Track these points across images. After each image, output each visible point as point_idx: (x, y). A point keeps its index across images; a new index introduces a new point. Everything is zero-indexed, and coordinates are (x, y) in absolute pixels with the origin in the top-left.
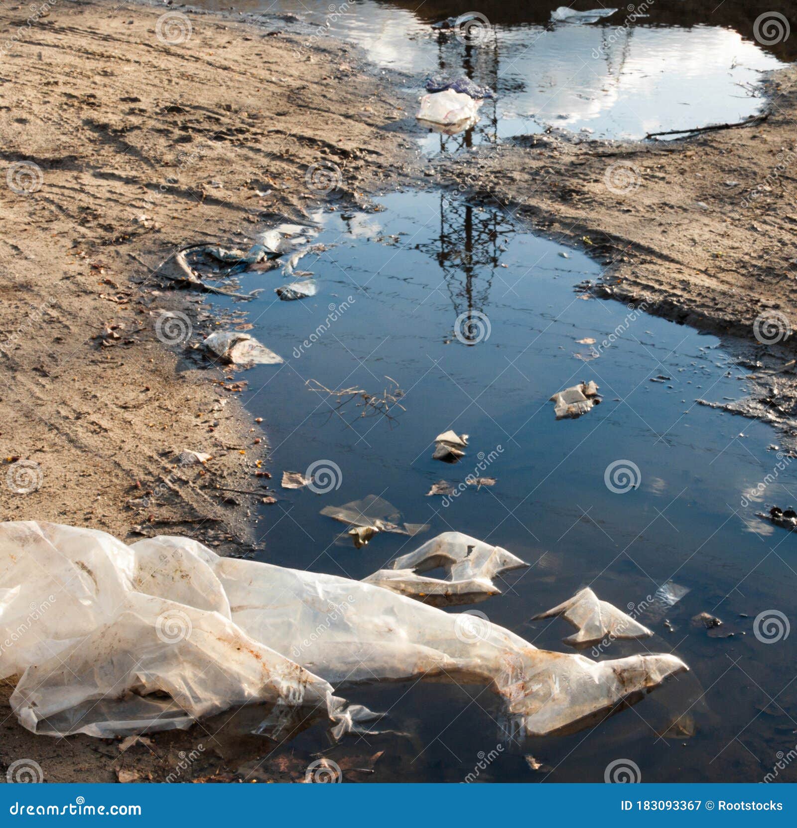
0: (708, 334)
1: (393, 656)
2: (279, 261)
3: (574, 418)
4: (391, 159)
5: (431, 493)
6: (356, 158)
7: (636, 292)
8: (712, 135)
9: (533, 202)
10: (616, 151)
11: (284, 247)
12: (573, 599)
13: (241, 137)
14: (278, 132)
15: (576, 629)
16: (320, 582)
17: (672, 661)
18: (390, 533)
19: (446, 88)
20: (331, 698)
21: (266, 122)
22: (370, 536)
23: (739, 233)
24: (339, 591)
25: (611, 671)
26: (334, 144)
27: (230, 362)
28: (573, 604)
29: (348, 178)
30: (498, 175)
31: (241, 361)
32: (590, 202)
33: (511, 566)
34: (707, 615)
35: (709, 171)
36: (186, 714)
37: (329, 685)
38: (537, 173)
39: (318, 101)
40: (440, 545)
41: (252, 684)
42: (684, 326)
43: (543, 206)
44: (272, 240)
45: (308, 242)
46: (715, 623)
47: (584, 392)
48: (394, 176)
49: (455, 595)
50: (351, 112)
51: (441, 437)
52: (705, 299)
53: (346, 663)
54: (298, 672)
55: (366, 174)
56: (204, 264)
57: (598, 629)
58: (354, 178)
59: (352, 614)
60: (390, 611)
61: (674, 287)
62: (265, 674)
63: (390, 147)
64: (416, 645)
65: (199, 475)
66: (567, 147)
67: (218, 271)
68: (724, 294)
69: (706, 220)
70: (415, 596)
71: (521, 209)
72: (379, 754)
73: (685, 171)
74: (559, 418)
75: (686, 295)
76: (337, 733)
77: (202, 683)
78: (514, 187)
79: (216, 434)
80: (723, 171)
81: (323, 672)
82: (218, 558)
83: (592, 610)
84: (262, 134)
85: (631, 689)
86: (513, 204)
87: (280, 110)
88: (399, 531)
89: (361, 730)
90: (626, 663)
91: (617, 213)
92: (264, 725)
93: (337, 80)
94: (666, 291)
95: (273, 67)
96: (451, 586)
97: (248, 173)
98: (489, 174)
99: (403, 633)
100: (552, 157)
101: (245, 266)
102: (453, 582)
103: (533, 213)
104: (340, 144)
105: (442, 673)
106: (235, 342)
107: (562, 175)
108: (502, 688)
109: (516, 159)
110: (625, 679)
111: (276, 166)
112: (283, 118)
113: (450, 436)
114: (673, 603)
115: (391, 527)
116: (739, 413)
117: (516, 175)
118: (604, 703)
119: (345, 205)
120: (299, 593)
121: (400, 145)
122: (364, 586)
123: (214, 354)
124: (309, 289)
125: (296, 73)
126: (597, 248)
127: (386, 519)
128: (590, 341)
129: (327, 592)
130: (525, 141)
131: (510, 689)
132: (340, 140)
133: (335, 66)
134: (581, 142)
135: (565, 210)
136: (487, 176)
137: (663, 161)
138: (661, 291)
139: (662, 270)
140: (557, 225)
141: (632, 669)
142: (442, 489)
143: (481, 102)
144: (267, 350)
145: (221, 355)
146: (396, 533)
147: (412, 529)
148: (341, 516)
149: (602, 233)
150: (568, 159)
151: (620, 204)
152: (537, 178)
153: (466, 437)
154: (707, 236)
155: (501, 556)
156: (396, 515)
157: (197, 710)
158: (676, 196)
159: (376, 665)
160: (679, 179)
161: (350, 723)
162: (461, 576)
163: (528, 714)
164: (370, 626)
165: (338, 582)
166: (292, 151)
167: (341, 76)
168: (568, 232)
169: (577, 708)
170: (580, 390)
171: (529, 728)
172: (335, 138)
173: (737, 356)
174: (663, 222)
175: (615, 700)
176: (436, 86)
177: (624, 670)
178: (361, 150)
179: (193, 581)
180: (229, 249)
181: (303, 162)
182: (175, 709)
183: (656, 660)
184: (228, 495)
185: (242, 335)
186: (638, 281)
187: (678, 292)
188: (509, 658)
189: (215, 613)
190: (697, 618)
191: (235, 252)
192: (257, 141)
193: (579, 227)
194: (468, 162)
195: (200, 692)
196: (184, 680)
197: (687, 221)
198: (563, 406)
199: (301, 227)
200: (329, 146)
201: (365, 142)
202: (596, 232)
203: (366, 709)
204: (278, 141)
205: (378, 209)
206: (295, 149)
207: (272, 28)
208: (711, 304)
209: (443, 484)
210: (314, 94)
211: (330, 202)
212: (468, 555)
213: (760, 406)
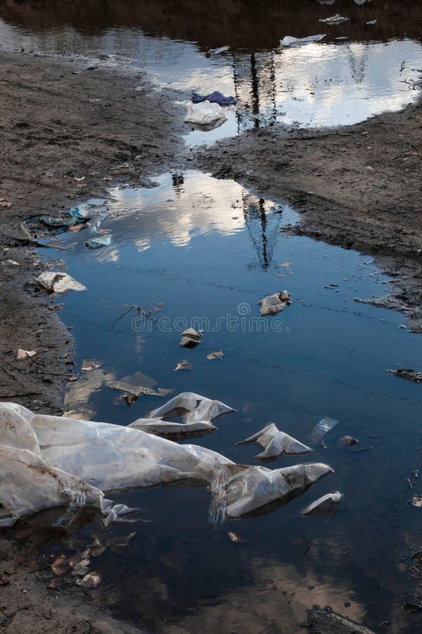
0: (366, 254)
2: (88, 223)
3: (272, 315)
4: (165, 151)
5: (177, 368)
6: (142, 151)
7: (320, 230)
9: (257, 174)
10: (315, 135)
11: (91, 214)
12: (262, 431)
13: (66, 141)
14: (91, 137)
15: (263, 449)
16: (99, 427)
17: (324, 466)
18: (149, 395)
19: (204, 100)
20: (103, 500)
21: (84, 130)
22: (135, 397)
23: (393, 185)
24: (111, 433)
25: (282, 475)
26: (128, 143)
27: (53, 292)
28: (262, 434)
29: (136, 165)
30: (235, 157)
31: (60, 291)
32: (295, 171)
33: (225, 412)
34: (348, 437)
35: (377, 145)
36: (11, 516)
37: (101, 492)
38: (261, 154)
39: (119, 114)
40: (180, 400)
41: (53, 494)
43: (263, 176)
44: (83, 210)
46: (354, 442)
47: (280, 298)
48: (167, 162)
49: (187, 432)
50: (141, 120)
51: (185, 332)
52: (365, 232)
54: (81, 485)
55: (148, 162)
56: (38, 228)
57: (277, 448)
58: (140, 165)
59: (119, 447)
60: (145, 445)
61: (346, 225)
62: (60, 487)
63: (166, 142)
64: (159, 465)
65: (29, 365)
66: (283, 135)
67: (48, 232)
68: (378, 227)
70: (161, 434)
71: (249, 179)
72: (132, 534)
73: (361, 145)
74: (263, 315)
75: (353, 230)
76: (106, 522)
77: (22, 495)
78: (245, 165)
79: (40, 338)
81: (98, 484)
82: (34, 415)
83: (275, 438)
84: (81, 139)
85: (296, 486)
87: (93, 121)
88: (155, 394)
89: (121, 520)
90: (293, 470)
91: (311, 178)
92: (60, 520)
93: (132, 99)
94: (340, 228)
95: (91, 92)
96: (184, 426)
97: (70, 165)
98: (229, 157)
99: (152, 457)
100: (272, 142)
102: (186, 424)
103: (256, 182)
104: (132, 142)
105: (177, 481)
106: (56, 278)
107: (277, 154)
108: (214, 489)
109: (248, 145)
110: (291, 480)
111: (89, 160)
112: (95, 127)
114: (327, 431)
115: (148, 391)
116: (383, 306)
117: (247, 156)
118: (277, 495)
119: (133, 183)
120: (85, 435)
122: (128, 429)
123: (42, 287)
124: (106, 241)
125: (106, 96)
126: (297, 202)
127: (146, 386)
129: (103, 434)
131: (218, 489)
132: (132, 140)
133: (131, 89)
134: (293, 131)
135: (278, 178)
137: (347, 139)
138: (337, 228)
141: (295, 473)
142: (185, 366)
144: (77, 282)
145: (46, 287)
146: (153, 395)
147: (163, 392)
148: (118, 386)
149: (301, 192)
150: (282, 143)
151: (314, 171)
152: (261, 157)
154: (371, 189)
155: (219, 406)
157: (18, 512)
158: (353, 163)
160: (356, 151)
161: (115, 516)
162: (191, 419)
163: (228, 505)
165: (111, 427)
166: (100, 149)
168: (278, 192)
170: (277, 297)
171: (228, 513)
172: (129, 139)
173: (384, 268)
174: (342, 181)
175: (285, 494)
176: (198, 99)
177: (290, 475)
178: (146, 146)
179: (18, 430)
180: (55, 217)
181: (107, 156)
182: (4, 513)
183: (312, 466)
184: (46, 377)
185: (61, 274)
186: (322, 222)
187: (348, 228)
188: (218, 470)
189: (28, 450)
190: (342, 439)
191: (59, 219)
192: (78, 144)
193: (286, 188)
195: (20, 501)
196: (10, 492)
197: (358, 180)
198: (266, 307)
199: (104, 200)
200: (125, 144)
201: (149, 140)
202: (297, 192)
203: (126, 507)
204: (91, 143)
205: (154, 185)
206: (101, 147)
207: (91, 65)
208: (369, 235)
209: (185, 362)
210: (117, 109)
211: (123, 182)
212: (197, 406)
213: (396, 300)
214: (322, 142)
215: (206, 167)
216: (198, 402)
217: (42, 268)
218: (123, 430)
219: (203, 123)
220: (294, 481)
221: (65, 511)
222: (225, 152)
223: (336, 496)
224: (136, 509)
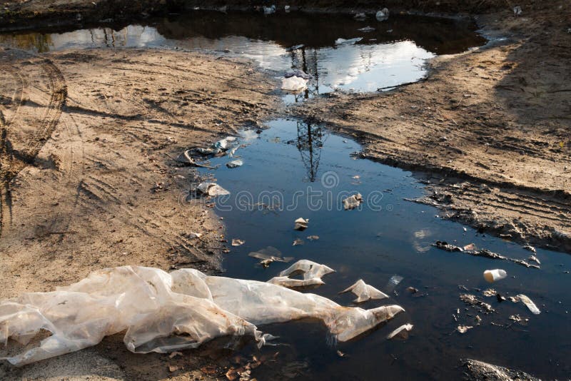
0: (407, 170)
1: (280, 312)
2: (227, 152)
4: (271, 107)
5: (294, 244)
6: (257, 107)
7: (376, 155)
8: (404, 88)
9: (331, 120)
10: (365, 97)
11: (228, 146)
12: (355, 285)
13: (208, 101)
14: (224, 99)
15: (358, 297)
16: (249, 284)
17: (398, 308)
18: (278, 262)
19: (293, 76)
20: (256, 331)
21: (219, 95)
22: (269, 263)
23: (418, 127)
24: (257, 287)
25: (372, 314)
26: (247, 102)
27: (208, 195)
28: (355, 287)
29: (254, 116)
30: (316, 110)
31: (213, 194)
32: (355, 119)
33: (329, 272)
34: (411, 288)
35: (404, 103)
36: (196, 342)
37: (255, 326)
38: (332, 108)
39: (240, 84)
40: (298, 265)
41: (223, 327)
42: (397, 168)
43: (335, 122)
44: (224, 144)
45: (239, 143)
46: (415, 291)
47: (356, 198)
48: (273, 113)
49: (306, 286)
50: (254, 88)
51: (297, 221)
52: (405, 156)
53: (262, 317)
54: (242, 322)
55: (261, 114)
56: (195, 155)
57: (366, 296)
58: (256, 115)
59: (263, 296)
60: (279, 294)
61: (392, 152)
62: (228, 323)
63: (270, 101)
64: (291, 308)
65: (197, 243)
66: (344, 97)
67: (201, 158)
68: (412, 153)
69: (404, 123)
70: (289, 288)
71: (326, 124)
72: (277, 354)
73: (394, 103)
74: (346, 210)
75: (397, 155)
76: (259, 346)
77: (203, 329)
78: (323, 115)
79: (204, 225)
80: (410, 102)
81: (252, 321)
82: (206, 277)
83: (364, 289)
84: (217, 100)
85: (381, 321)
86: (323, 122)
87: (224, 89)
89: (269, 344)
90: (378, 310)
91: (366, 123)
92: (229, 344)
93: (247, 76)
94: (388, 154)
95: (221, 72)
96: (304, 282)
97: (212, 116)
99: (285, 303)
100: (338, 101)
101: (212, 155)
102: (305, 280)
103: (331, 125)
104: (250, 102)
105: (302, 318)
106: (210, 187)
107: (343, 108)
108: (327, 324)
109: (323, 103)
110: (378, 317)
111: (223, 113)
112: (226, 93)
113: (301, 220)
114: (397, 284)
115: (278, 259)
116: (422, 203)
117: (324, 110)
118: (370, 327)
120: (241, 289)
121: (275, 101)
122: (268, 284)
123: (202, 192)
124: (239, 163)
125: (230, 74)
126: (359, 138)
127: (276, 256)
128: (357, 177)
129: (252, 288)
130: (327, 95)
131: (330, 324)
132: (250, 100)
133: (246, 70)
134: (350, 94)
135: (345, 123)
136: (312, 111)
137: (385, 100)
138: (386, 154)
139: (386, 145)
140: (341, 129)
141: (381, 312)
142: (298, 243)
143: (308, 80)
144: (223, 189)
145: (204, 192)
146: (280, 262)
147: (286, 259)
148: (257, 256)
149: (360, 131)
150: (345, 102)
151: (368, 119)
152: (333, 110)
153: (307, 220)
154: (405, 130)
155: (325, 269)
156: (280, 254)
157: (201, 339)
158: (391, 114)
159: (274, 317)
160: (392, 107)
161: (265, 341)
162: (308, 278)
163: (338, 334)
164: (271, 301)
165: (256, 283)
166: (230, 106)
167: (249, 74)
168: (346, 132)
169: (359, 330)
170: (354, 198)
171: (339, 339)
172: (248, 100)
173: (419, 179)
174: (386, 125)
175: (375, 326)
176: (288, 75)
177: (377, 313)
178: (259, 104)
179: (197, 287)
180: (206, 148)
181: (235, 110)
182: (192, 340)
183: (391, 308)
184: (210, 250)
185: (213, 184)
186: (377, 150)
187: (394, 154)
188: (329, 310)
189: (206, 299)
190: (407, 289)
191: (209, 149)
192: (215, 103)
193: (350, 130)
194: (304, 106)
195: (201, 332)
196: (195, 327)
197: (396, 124)
198: (347, 204)
199: (235, 138)
200: (245, 103)
201: (260, 100)
202: (358, 131)
203: (271, 336)
204: (224, 102)
205: (266, 128)
206: (231, 105)
207: (219, 56)
208: (407, 158)
209: (299, 240)
210: (238, 82)
211: (247, 126)
212: (311, 269)
213: (430, 199)
214: (370, 102)
216: (311, 266)
217: (199, 180)
218: (265, 285)
219: (293, 90)
220: (380, 317)
221: (231, 338)
222: (309, 108)
223: (408, 327)
224: (278, 337)
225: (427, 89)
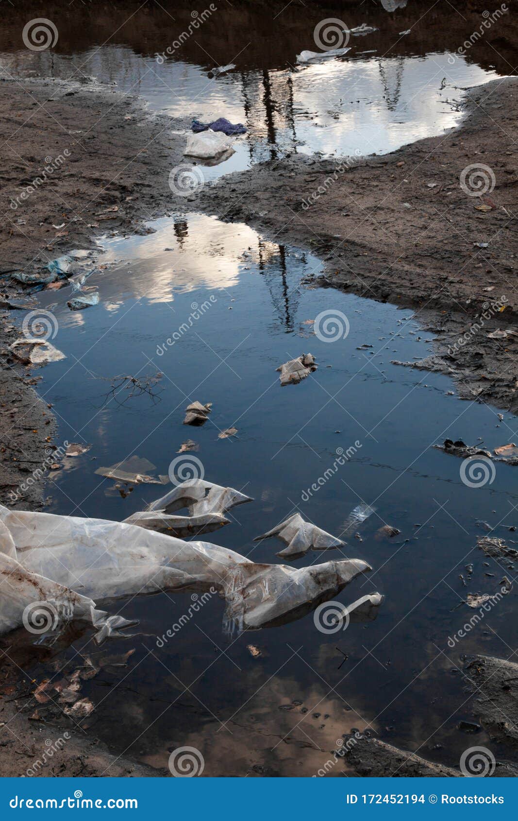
0: (405, 308)
2: (70, 279)
3: (294, 384)
4: (162, 191)
5: (181, 450)
6: (133, 191)
7: (350, 280)
9: (272, 215)
11: (74, 268)
12: (286, 522)
14: (72, 175)
15: (287, 545)
16: (87, 524)
17: (360, 563)
18: (148, 483)
19: (207, 128)
20: (94, 611)
23: (436, 225)
24: (102, 531)
25: (309, 574)
26: (117, 182)
27: (30, 362)
28: (286, 525)
29: (126, 208)
30: (246, 195)
31: (38, 361)
32: (318, 211)
33: (239, 501)
34: (389, 527)
35: (415, 177)
37: (92, 601)
38: (277, 191)
39: (105, 147)
40: (185, 489)
43: (280, 218)
44: (64, 263)
45: (94, 262)
46: (395, 532)
47: (303, 363)
49: (195, 526)
50: (131, 154)
51: (190, 407)
52: (404, 281)
54: (68, 594)
55: (141, 204)
56: (10, 287)
57: (304, 542)
58: (132, 208)
60: (144, 543)
61: (380, 273)
62: (42, 597)
63: (161, 180)
64: (162, 567)
66: (302, 168)
67: (21, 292)
68: (419, 275)
69: (410, 217)
70: (164, 531)
71: (263, 222)
72: (131, 652)
73: (396, 179)
74: (284, 384)
75: (389, 279)
76: (99, 637)
78: (258, 205)
79: (15, 418)
80: (426, 176)
81: (88, 592)
82: (9, 512)
83: (300, 530)
84: (59, 179)
85: (326, 588)
86: (255, 218)
87: (74, 157)
88: (155, 482)
89: (117, 634)
90: (322, 568)
91: (337, 218)
92: (43, 637)
93: (121, 129)
94: (373, 277)
95: (70, 122)
96: (191, 520)
97: (45, 210)
98: (238, 195)
99: (153, 558)
100: (290, 177)
101: (42, 286)
102: (193, 516)
103: (272, 224)
104: (121, 181)
106: (34, 346)
107: (296, 191)
108: (228, 593)
109: (261, 181)
110: (320, 580)
111: (70, 203)
112: (77, 163)
114: (363, 520)
115: (149, 479)
116: (426, 368)
117: (261, 195)
118: (304, 599)
119: (123, 230)
120: (72, 533)
122: (123, 525)
123: (17, 358)
124: (93, 300)
125: (88, 126)
126: (320, 248)
127: (145, 473)
129: (93, 532)
131: (233, 594)
132: (121, 178)
133: (119, 117)
134: (314, 163)
135: (297, 220)
136: (237, 197)
137: (379, 172)
138: (369, 277)
141: (325, 572)
142: (189, 447)
145: (22, 357)
146: (153, 483)
147: (164, 479)
148: (110, 474)
149: (325, 235)
150: (302, 178)
151: (340, 210)
152: (277, 195)
153: (209, 405)
154: (409, 229)
155: (233, 494)
156: (154, 470)
158: (387, 200)
160: (390, 185)
161: (110, 630)
162: (199, 511)
163: (245, 612)
165: (101, 523)
166: (82, 190)
167: (124, 125)
168: (299, 237)
169: (282, 605)
170: (300, 362)
171: (246, 623)
172: (118, 177)
173: (426, 324)
174: (375, 221)
175: (313, 597)
176: (200, 127)
177: (319, 574)
178: (138, 185)
180: (30, 273)
181: (91, 198)
183: (345, 563)
184: (23, 466)
186: (352, 270)
187: (383, 277)
188: (232, 571)
190: (381, 530)
191: (35, 275)
192: (56, 185)
193: (307, 231)
197: (393, 219)
198: (287, 374)
199: (88, 251)
200: (112, 184)
201: (142, 178)
202: (320, 235)
203: (122, 619)
204: (71, 183)
205: (149, 231)
206: (84, 187)
207: (70, 90)
208: (408, 284)
209: (191, 442)
210: (102, 142)
211: (112, 229)
212: (206, 495)
213: (442, 362)
214: (350, 176)
215: (212, 208)
216: (208, 490)
217: (15, 334)
218: (116, 526)
219: (206, 156)
220: (325, 581)
222: (234, 190)
223: (376, 597)
224: (136, 621)
225: (462, 148)
